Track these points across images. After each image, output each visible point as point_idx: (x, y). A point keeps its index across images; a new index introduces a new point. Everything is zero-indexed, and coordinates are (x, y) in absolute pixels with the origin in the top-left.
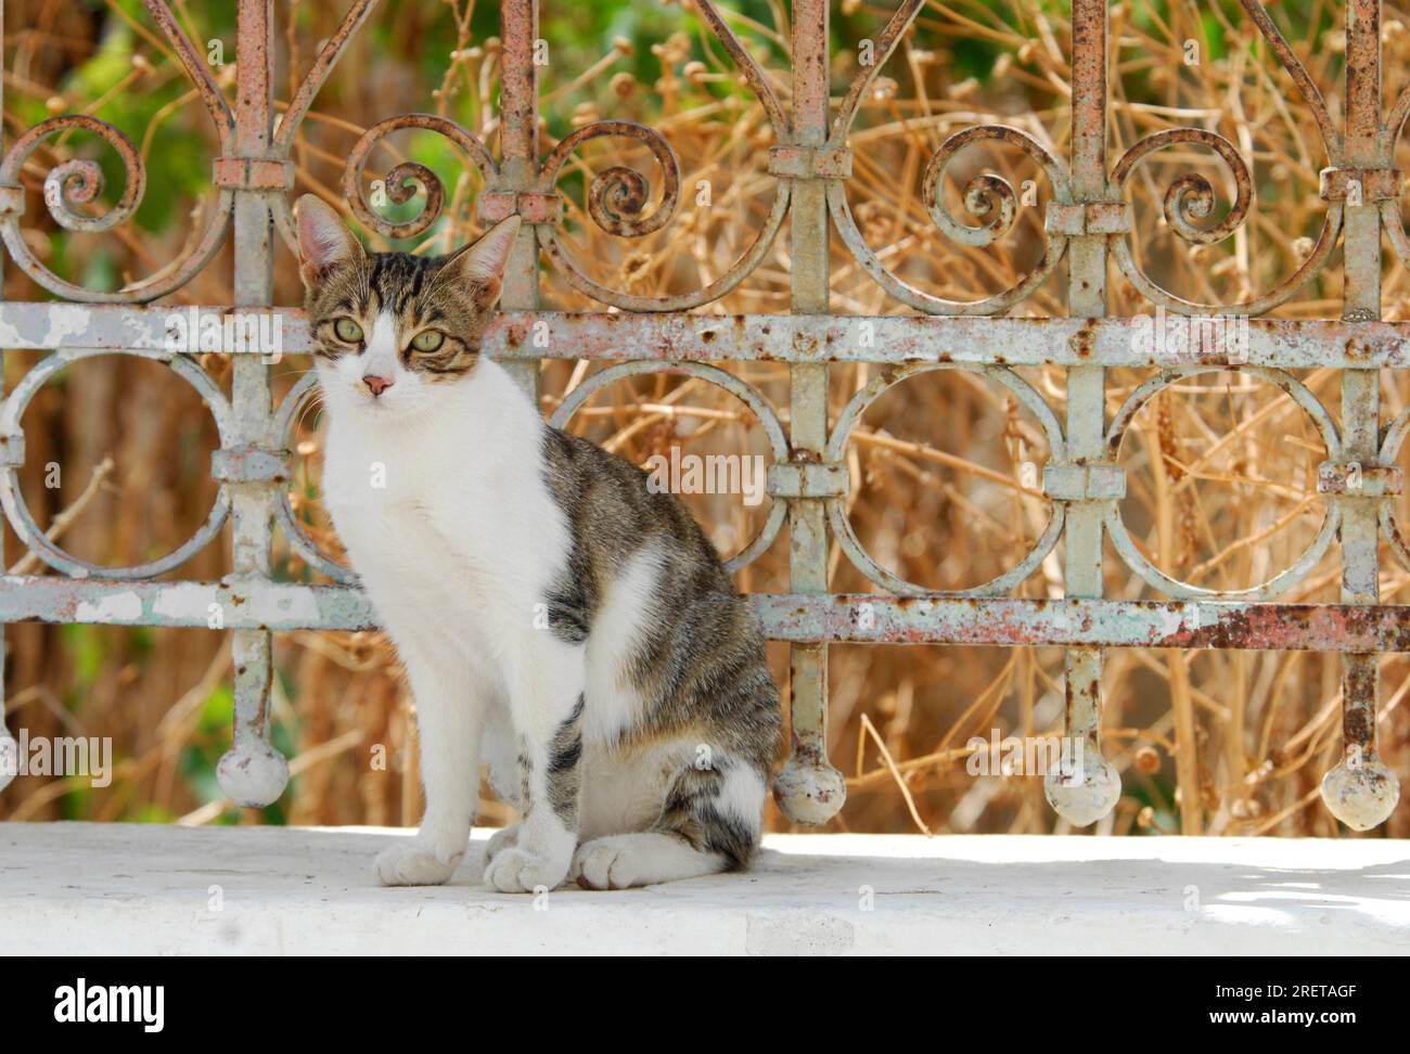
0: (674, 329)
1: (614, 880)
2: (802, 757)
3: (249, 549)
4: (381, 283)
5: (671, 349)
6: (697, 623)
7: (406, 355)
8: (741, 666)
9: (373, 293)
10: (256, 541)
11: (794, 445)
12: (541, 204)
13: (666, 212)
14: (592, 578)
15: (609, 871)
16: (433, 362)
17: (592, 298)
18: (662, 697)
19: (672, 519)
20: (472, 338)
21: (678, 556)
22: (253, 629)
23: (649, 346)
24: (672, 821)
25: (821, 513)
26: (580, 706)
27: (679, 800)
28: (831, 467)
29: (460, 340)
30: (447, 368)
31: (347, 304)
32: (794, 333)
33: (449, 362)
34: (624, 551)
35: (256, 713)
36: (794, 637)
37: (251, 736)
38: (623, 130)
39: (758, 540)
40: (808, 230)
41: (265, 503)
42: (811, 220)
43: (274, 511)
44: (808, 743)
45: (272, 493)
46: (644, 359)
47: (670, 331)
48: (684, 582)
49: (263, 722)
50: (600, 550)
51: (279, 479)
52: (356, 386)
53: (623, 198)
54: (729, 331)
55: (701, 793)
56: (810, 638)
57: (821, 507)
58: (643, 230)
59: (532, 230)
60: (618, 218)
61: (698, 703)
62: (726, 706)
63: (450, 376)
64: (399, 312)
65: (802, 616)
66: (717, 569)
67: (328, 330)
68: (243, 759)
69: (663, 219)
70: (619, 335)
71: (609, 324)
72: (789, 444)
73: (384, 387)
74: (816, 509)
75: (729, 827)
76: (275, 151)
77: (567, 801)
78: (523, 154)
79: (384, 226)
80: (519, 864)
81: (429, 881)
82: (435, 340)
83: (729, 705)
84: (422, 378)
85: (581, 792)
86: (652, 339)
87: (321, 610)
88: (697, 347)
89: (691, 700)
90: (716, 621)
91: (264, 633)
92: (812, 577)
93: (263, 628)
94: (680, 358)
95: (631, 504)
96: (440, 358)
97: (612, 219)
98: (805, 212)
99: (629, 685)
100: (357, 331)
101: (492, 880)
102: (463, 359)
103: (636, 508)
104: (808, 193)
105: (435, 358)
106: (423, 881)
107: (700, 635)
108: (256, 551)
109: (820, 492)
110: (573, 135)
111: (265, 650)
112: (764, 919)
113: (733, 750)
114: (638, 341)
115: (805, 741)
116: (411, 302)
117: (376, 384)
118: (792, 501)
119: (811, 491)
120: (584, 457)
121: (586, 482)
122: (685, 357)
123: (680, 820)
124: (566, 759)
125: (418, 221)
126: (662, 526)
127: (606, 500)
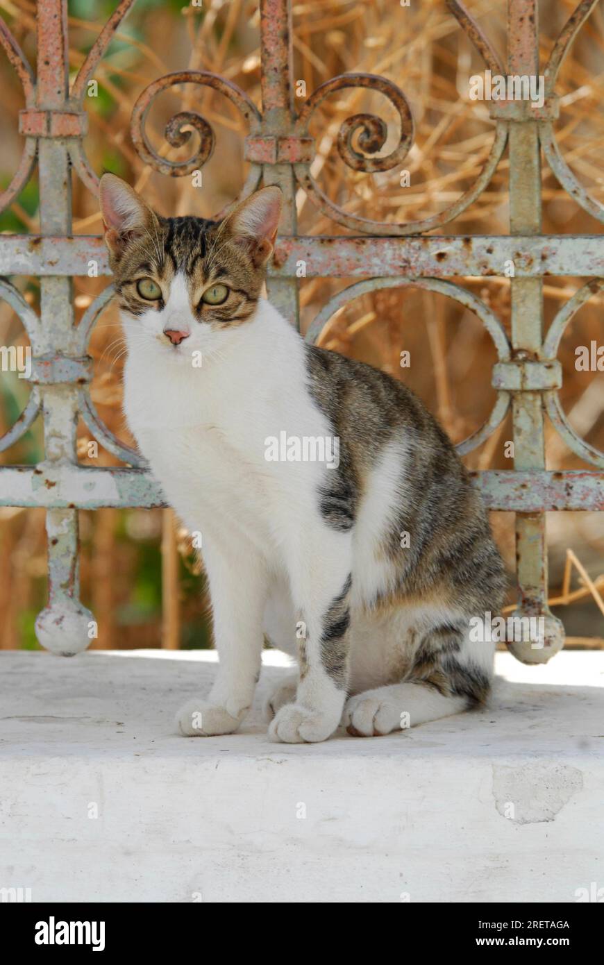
0: (412, 251)
1: (378, 728)
2: (527, 608)
3: (58, 439)
4: (174, 247)
5: (410, 268)
6: (437, 501)
7: (198, 309)
8: (474, 539)
9: (168, 257)
10: (64, 433)
11: (515, 346)
12: (297, 146)
13: (404, 151)
14: (353, 470)
15: (374, 720)
16: (221, 313)
17: (342, 224)
18: (409, 565)
19: (412, 412)
20: (252, 289)
21: (419, 444)
22: (64, 508)
23: (392, 266)
24: (421, 672)
25: (539, 403)
26: (349, 585)
27: (425, 654)
28: (547, 364)
29: (242, 292)
30: (232, 317)
31: (146, 266)
32: (513, 253)
33: (235, 311)
34: (377, 444)
35: (68, 577)
36: (518, 508)
37: (64, 596)
38: (366, 82)
39: (486, 426)
40: (523, 165)
41: (71, 401)
42: (526, 156)
43: (78, 407)
44: (532, 596)
45: (76, 392)
46: (387, 276)
47: (409, 252)
48: (425, 467)
49: (74, 584)
50: (358, 447)
51: (82, 381)
52: (158, 338)
53: (366, 140)
54: (459, 252)
55: (444, 650)
56: (532, 509)
57: (539, 397)
58: (384, 167)
59: (290, 168)
60: (361, 156)
61: (442, 572)
62: (464, 574)
63: (233, 323)
64: (190, 273)
65: (524, 491)
66: (450, 453)
67: (131, 290)
68: (58, 616)
69: (401, 157)
70: (366, 256)
71: (357, 248)
72: (510, 344)
73: (182, 339)
74: (535, 400)
75: (469, 675)
76: (71, 105)
77: (337, 665)
78: (281, 104)
79: (165, 167)
80: (299, 719)
81: (221, 731)
82: (221, 293)
83: (466, 573)
84: (213, 327)
85: (349, 656)
86: (394, 259)
87: (120, 491)
88: (432, 266)
89: (434, 568)
90: (453, 499)
91: (73, 511)
92: (532, 457)
93: (72, 506)
94: (417, 274)
95: (378, 403)
96: (226, 309)
97: (357, 158)
98: (522, 149)
99: (385, 556)
100: (155, 288)
101: (276, 733)
102: (245, 308)
103: (382, 407)
104: (522, 134)
105: (223, 309)
106: (217, 732)
107: (440, 512)
108: (64, 442)
109: (538, 386)
110: (322, 88)
111: (74, 524)
112: (507, 767)
113: (470, 612)
114: (382, 261)
115: (529, 595)
116: (199, 263)
117: (175, 337)
118: (514, 394)
119: (530, 385)
120: (338, 368)
121: (342, 389)
122: (422, 274)
123: (428, 672)
124: (336, 629)
125: (194, 161)
126: (405, 420)
127: (359, 403)
